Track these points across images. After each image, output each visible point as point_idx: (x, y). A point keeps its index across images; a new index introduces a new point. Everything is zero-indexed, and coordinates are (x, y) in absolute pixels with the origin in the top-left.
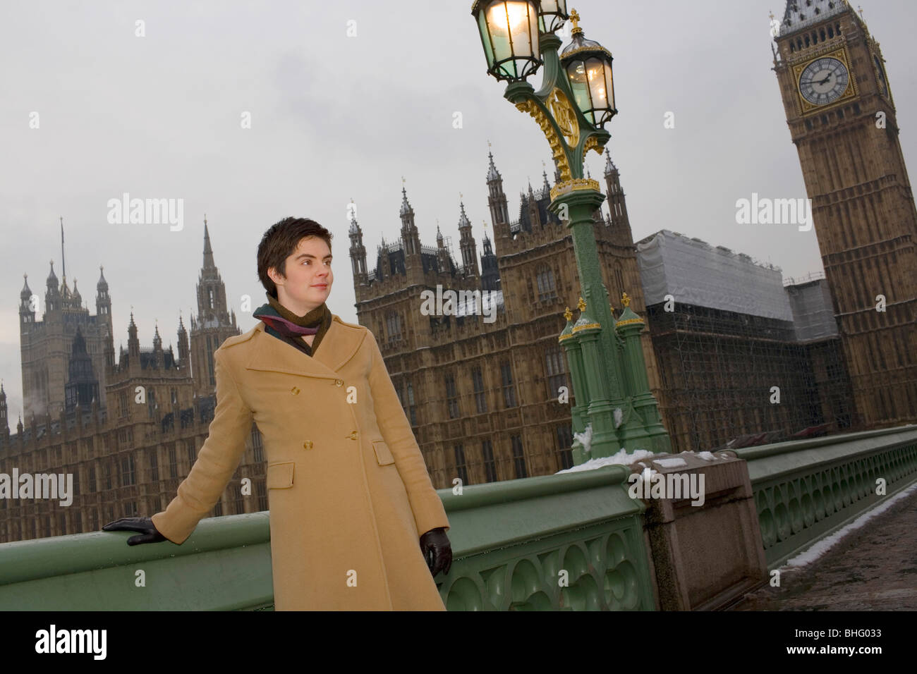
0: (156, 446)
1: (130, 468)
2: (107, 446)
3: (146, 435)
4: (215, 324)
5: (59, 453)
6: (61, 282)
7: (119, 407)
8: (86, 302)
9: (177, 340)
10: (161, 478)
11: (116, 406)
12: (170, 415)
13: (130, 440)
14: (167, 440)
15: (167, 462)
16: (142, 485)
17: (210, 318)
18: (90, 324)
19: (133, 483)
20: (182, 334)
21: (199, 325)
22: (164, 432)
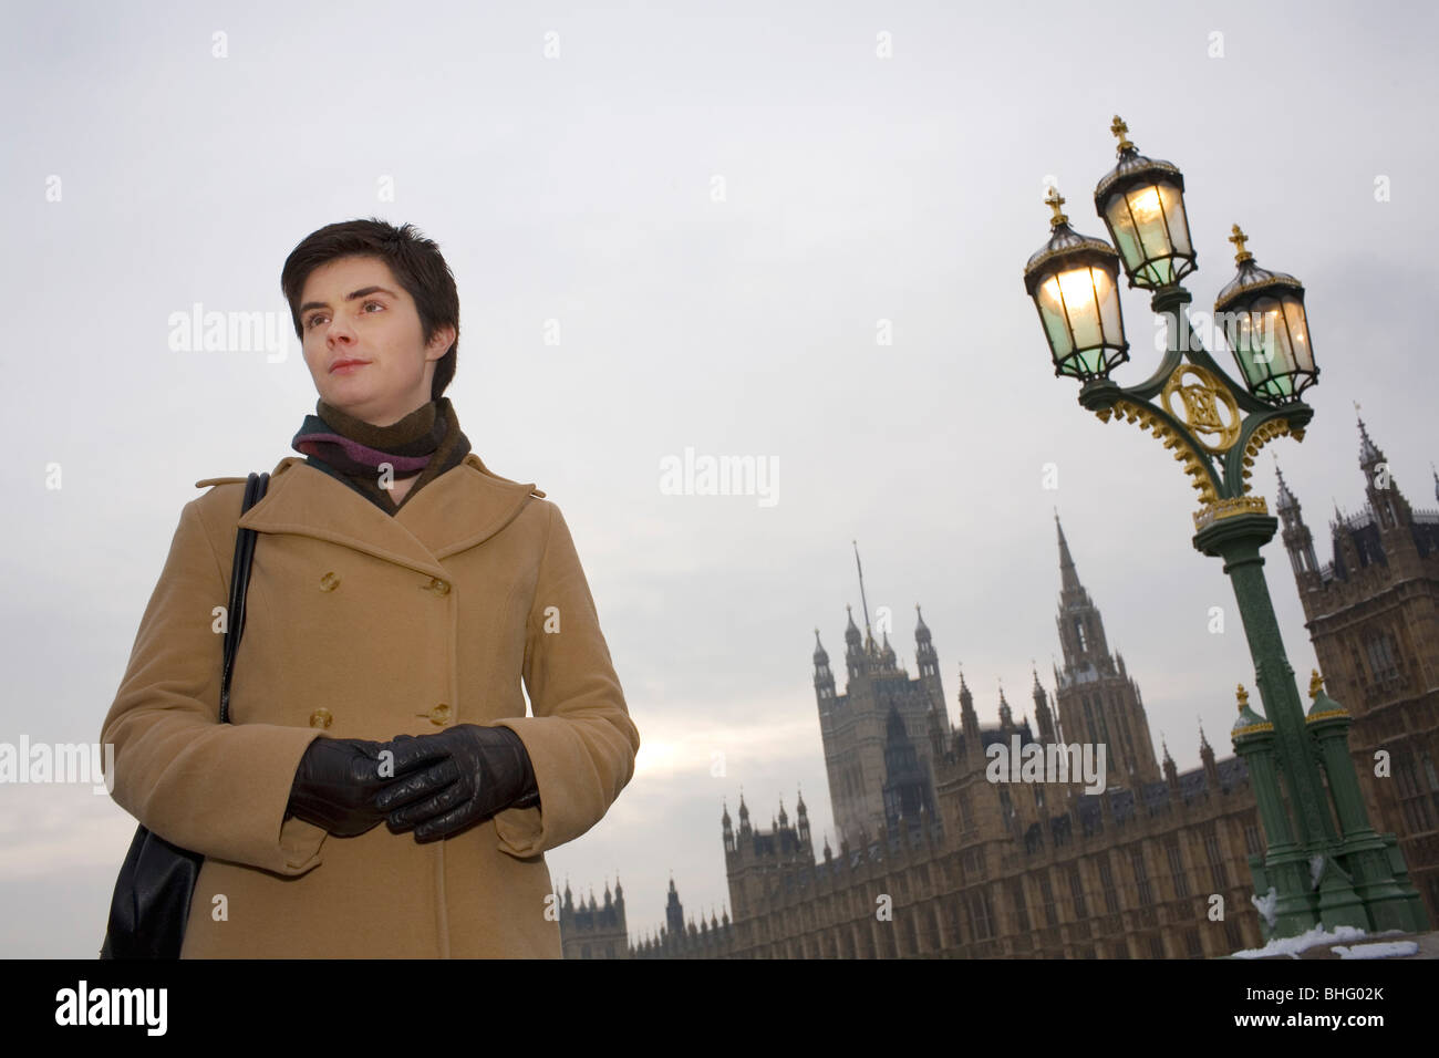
0: (1021, 874)
1: (985, 914)
2: (948, 878)
3: (1004, 859)
4: (1092, 676)
6: (864, 635)
7: (958, 818)
9: (1034, 707)
10: (1033, 927)
11: (955, 815)
12: (1035, 826)
13: (980, 868)
14: (1034, 866)
15: (1040, 901)
16: (1005, 938)
17: (1084, 667)
18: (912, 693)
19: (992, 934)
20: (1040, 696)
21: (1068, 680)
22: (1029, 852)
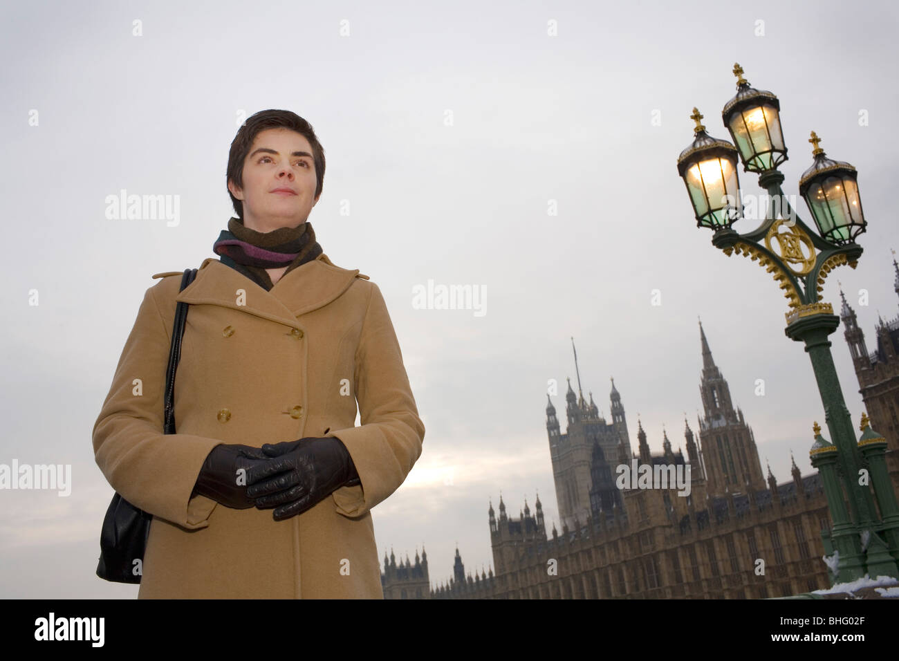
0: (677, 548)
1: (654, 571)
2: (631, 549)
3: (666, 538)
4: (722, 423)
5: (590, 557)
6: (578, 397)
7: (637, 512)
8: (602, 413)
9: (686, 442)
10: (685, 581)
11: (635, 510)
12: (686, 517)
13: (651, 543)
14: (686, 542)
15: (689, 565)
16: (667, 587)
17: (717, 417)
18: (608, 433)
19: (658, 586)
20: (689, 435)
21: (707, 425)
22: (682, 534)
